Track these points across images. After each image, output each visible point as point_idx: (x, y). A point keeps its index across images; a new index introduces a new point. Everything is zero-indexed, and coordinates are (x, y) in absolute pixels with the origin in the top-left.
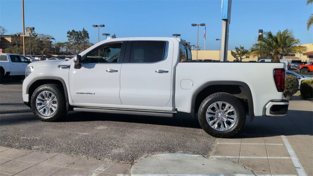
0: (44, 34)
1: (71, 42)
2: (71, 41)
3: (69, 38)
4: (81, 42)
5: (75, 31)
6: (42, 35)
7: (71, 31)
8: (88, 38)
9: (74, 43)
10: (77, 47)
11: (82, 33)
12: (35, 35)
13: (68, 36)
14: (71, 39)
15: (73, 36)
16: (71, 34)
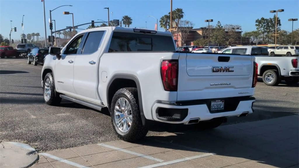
0: (233, 24)
1: (259, 31)
2: (259, 29)
3: (257, 27)
4: (270, 30)
5: (265, 19)
6: (231, 26)
7: (260, 19)
8: (280, 25)
9: (263, 31)
10: (266, 36)
11: (273, 20)
12: (221, 26)
13: (256, 25)
14: (260, 28)
15: (261, 24)
16: (260, 22)
